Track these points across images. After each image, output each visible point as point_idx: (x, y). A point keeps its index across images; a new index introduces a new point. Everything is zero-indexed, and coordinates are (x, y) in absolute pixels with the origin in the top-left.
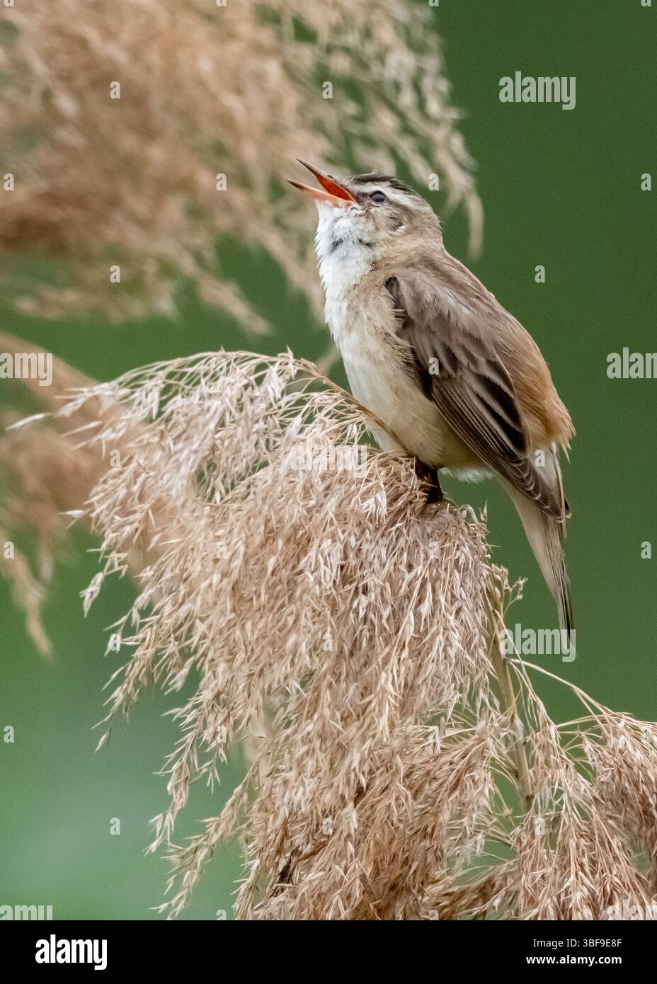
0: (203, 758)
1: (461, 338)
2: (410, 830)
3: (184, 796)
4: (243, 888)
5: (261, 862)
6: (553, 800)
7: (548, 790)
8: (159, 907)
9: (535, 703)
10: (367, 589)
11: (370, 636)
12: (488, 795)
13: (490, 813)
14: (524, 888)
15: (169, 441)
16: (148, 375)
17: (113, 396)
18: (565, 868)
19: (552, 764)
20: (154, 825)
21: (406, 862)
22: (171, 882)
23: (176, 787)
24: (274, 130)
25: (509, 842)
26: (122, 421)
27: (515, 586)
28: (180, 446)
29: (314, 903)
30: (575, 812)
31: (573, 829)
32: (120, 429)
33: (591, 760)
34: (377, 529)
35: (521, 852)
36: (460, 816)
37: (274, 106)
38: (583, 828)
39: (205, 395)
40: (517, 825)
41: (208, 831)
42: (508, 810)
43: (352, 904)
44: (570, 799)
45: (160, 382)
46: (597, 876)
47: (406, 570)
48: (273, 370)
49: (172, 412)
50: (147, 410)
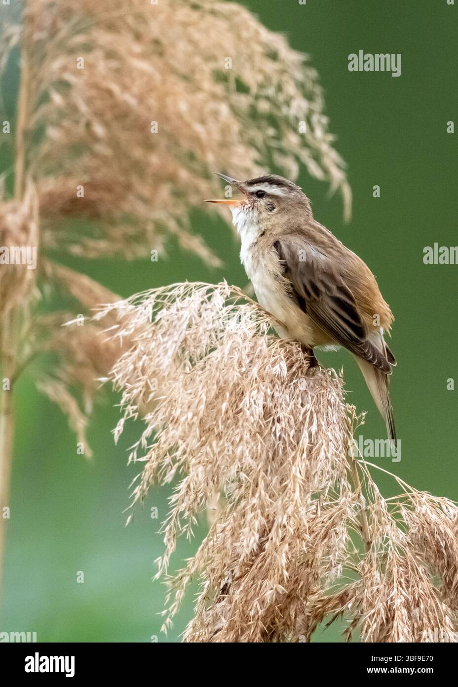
0: (183, 522)
1: (321, 275)
2: (299, 562)
3: (173, 545)
4: (200, 598)
5: (210, 582)
6: (383, 544)
7: (380, 539)
8: (162, 612)
9: (372, 486)
10: (279, 419)
11: (284, 447)
12: (344, 542)
13: (345, 552)
14: (366, 597)
15: (159, 336)
16: (145, 297)
17: (124, 309)
18: (391, 585)
19: (383, 523)
20: (157, 563)
21: (296, 581)
22: (168, 597)
23: (169, 540)
24: (224, 145)
25: (357, 570)
26: (132, 324)
27: (360, 416)
28: (166, 338)
29: (242, 606)
30: (396, 551)
31: (395, 561)
32: (131, 328)
33: (406, 520)
34: (282, 384)
35: (364, 576)
36: (328, 554)
37: (225, 131)
38: (401, 561)
39: (180, 308)
40: (362, 559)
41: (188, 566)
42: (356, 551)
43: (265, 606)
44: (393, 543)
45: (152, 301)
46: (410, 589)
47: (301, 407)
48: (217, 293)
49: (160, 319)
50: (146, 317)
